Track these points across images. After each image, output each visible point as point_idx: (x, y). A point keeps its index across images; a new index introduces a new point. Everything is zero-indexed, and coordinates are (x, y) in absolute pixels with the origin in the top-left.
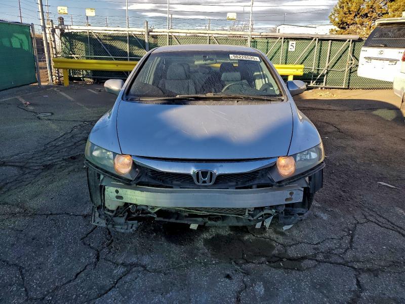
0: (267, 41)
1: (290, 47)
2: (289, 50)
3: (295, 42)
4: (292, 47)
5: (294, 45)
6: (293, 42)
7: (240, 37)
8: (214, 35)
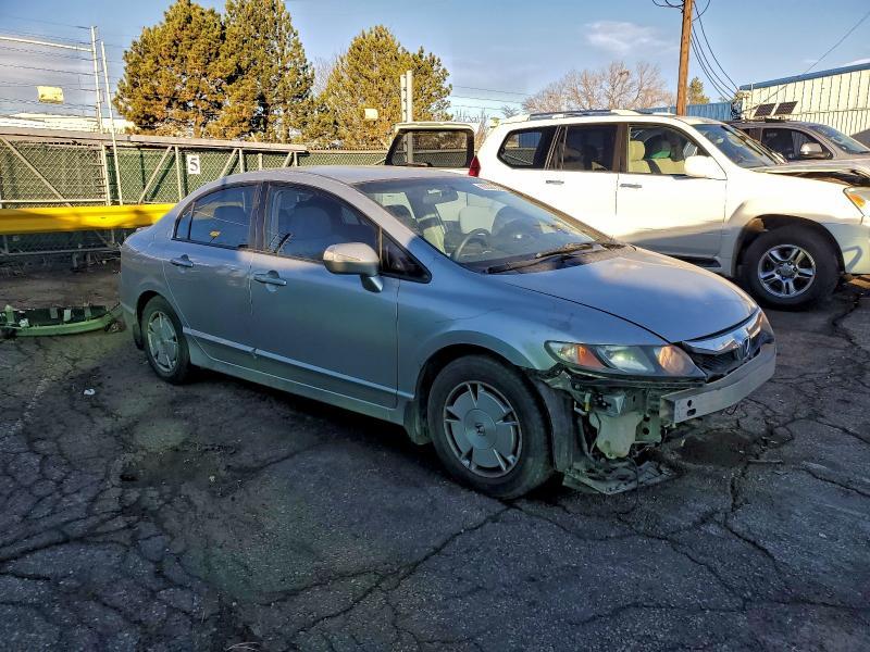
0: (139, 153)
1: (190, 166)
2: (190, 172)
3: (197, 156)
4: (194, 167)
5: (197, 162)
6: (194, 157)
7: (75, 143)
8: (12, 139)
